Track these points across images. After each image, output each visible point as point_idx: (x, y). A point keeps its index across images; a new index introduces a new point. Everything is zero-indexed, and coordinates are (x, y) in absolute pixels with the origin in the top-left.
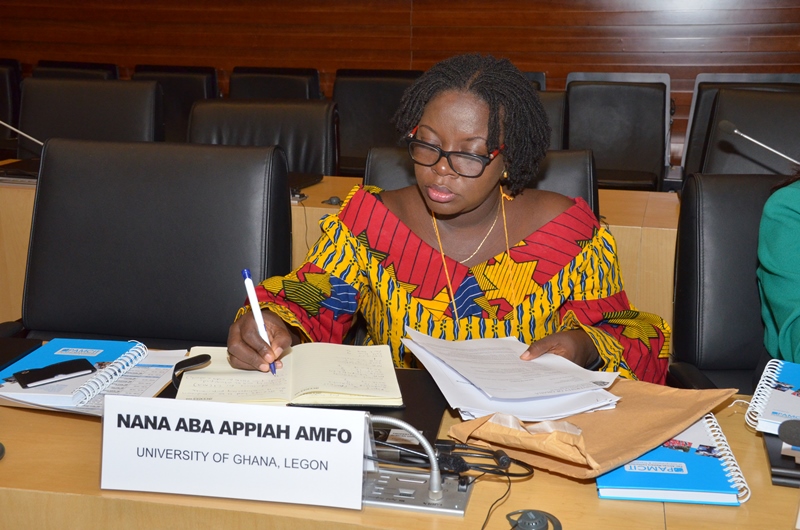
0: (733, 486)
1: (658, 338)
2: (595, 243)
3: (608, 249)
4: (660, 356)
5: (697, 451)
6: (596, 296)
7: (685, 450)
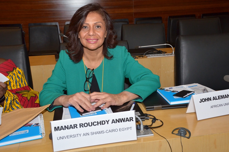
0: (40, 133)
1: (35, 97)
2: (14, 72)
3: (20, 74)
4: (35, 102)
5: (34, 125)
6: (15, 88)
7: (30, 126)
